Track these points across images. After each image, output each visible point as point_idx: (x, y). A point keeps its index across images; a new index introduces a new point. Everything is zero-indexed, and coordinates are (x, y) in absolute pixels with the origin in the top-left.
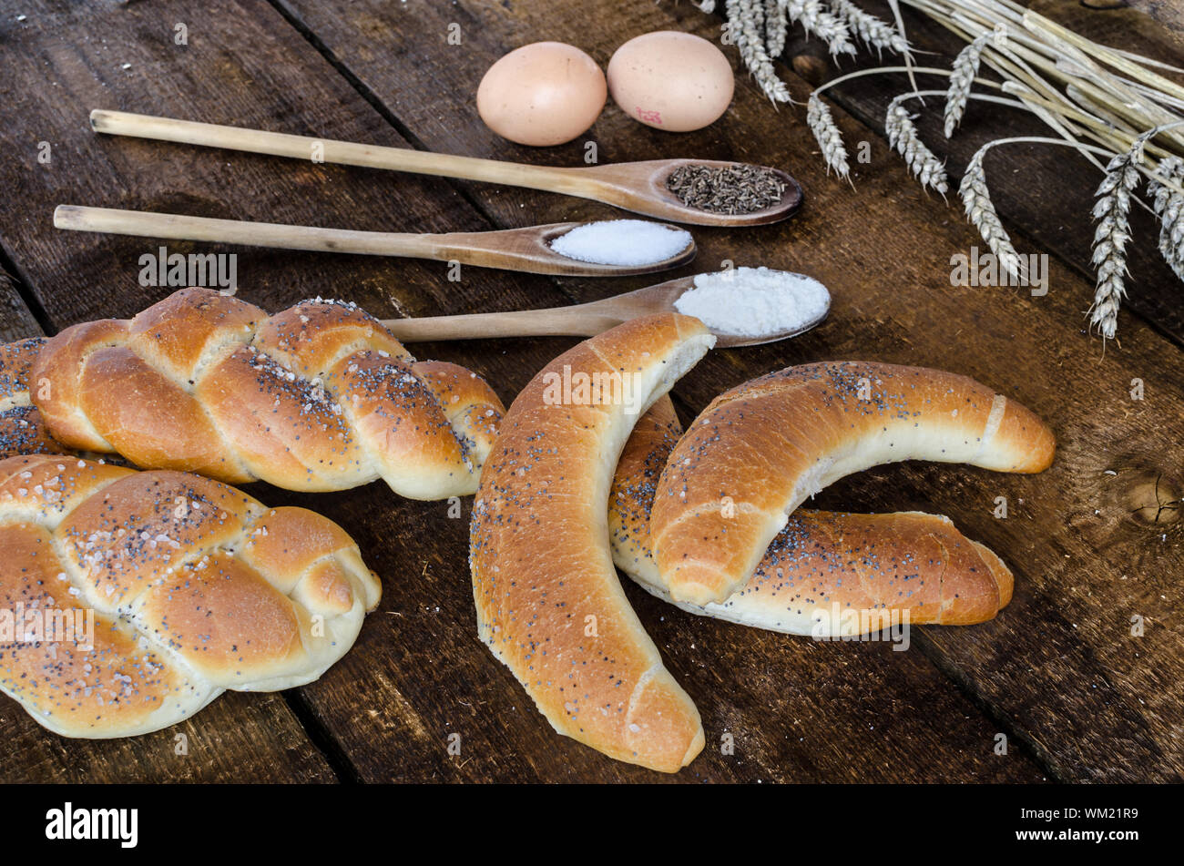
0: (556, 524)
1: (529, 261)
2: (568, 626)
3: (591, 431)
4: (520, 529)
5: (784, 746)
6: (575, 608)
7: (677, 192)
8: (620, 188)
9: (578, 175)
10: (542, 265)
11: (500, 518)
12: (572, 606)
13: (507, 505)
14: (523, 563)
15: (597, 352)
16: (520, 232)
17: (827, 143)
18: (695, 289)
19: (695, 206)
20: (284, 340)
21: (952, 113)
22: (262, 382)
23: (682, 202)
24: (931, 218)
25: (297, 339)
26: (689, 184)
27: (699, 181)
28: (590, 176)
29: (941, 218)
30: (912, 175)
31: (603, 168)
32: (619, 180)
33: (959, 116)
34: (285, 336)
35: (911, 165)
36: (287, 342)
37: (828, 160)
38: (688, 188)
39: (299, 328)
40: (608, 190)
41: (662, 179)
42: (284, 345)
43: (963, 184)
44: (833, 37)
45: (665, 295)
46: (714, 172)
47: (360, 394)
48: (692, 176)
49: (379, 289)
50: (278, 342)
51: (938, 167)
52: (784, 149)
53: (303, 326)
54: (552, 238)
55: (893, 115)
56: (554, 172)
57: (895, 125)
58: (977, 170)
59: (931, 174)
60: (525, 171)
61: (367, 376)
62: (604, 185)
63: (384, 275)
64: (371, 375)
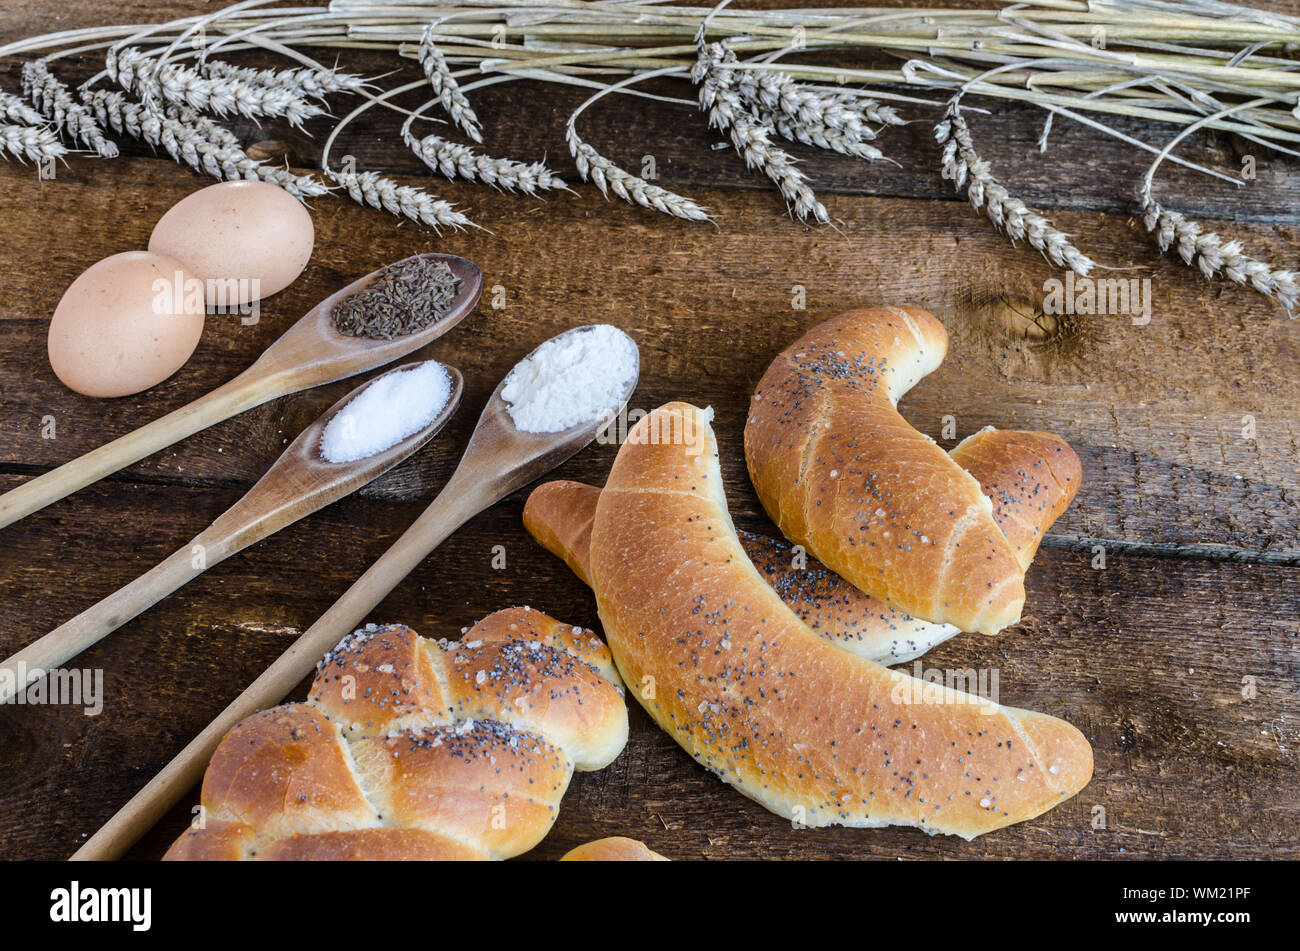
0: (808, 662)
1: (332, 489)
2: (923, 735)
3: (733, 562)
4: (783, 693)
5: (1096, 698)
6: (910, 716)
7: (364, 333)
8: (311, 365)
9: (254, 379)
10: (347, 484)
11: (747, 700)
12: (906, 716)
13: (742, 684)
14: (823, 718)
15: (653, 490)
16: (278, 473)
17: (418, 206)
18: (512, 405)
19: (399, 334)
20: (394, 704)
21: (466, 117)
22: (459, 753)
23: (385, 338)
24: (570, 217)
25: (405, 692)
26: (372, 317)
27: (381, 308)
28: (266, 373)
29: (577, 212)
30: (506, 190)
31: (267, 358)
32: (299, 358)
33: (474, 117)
34: (391, 700)
35: (497, 182)
36: (401, 704)
37: (432, 221)
38: (376, 322)
39: (393, 681)
40: (297, 375)
41: (334, 331)
42: (402, 709)
43: (583, 168)
44: (287, 108)
45: (499, 428)
46: (387, 290)
47: (519, 696)
48: (367, 308)
49: (214, 627)
50: (390, 711)
51: (537, 167)
52: (370, 238)
53: (395, 676)
54: (316, 453)
55: (428, 148)
56: (227, 393)
57: (442, 156)
58: (585, 147)
59: (536, 178)
60: (195, 412)
61: (505, 673)
62: (290, 372)
63: (197, 611)
64: (508, 669)
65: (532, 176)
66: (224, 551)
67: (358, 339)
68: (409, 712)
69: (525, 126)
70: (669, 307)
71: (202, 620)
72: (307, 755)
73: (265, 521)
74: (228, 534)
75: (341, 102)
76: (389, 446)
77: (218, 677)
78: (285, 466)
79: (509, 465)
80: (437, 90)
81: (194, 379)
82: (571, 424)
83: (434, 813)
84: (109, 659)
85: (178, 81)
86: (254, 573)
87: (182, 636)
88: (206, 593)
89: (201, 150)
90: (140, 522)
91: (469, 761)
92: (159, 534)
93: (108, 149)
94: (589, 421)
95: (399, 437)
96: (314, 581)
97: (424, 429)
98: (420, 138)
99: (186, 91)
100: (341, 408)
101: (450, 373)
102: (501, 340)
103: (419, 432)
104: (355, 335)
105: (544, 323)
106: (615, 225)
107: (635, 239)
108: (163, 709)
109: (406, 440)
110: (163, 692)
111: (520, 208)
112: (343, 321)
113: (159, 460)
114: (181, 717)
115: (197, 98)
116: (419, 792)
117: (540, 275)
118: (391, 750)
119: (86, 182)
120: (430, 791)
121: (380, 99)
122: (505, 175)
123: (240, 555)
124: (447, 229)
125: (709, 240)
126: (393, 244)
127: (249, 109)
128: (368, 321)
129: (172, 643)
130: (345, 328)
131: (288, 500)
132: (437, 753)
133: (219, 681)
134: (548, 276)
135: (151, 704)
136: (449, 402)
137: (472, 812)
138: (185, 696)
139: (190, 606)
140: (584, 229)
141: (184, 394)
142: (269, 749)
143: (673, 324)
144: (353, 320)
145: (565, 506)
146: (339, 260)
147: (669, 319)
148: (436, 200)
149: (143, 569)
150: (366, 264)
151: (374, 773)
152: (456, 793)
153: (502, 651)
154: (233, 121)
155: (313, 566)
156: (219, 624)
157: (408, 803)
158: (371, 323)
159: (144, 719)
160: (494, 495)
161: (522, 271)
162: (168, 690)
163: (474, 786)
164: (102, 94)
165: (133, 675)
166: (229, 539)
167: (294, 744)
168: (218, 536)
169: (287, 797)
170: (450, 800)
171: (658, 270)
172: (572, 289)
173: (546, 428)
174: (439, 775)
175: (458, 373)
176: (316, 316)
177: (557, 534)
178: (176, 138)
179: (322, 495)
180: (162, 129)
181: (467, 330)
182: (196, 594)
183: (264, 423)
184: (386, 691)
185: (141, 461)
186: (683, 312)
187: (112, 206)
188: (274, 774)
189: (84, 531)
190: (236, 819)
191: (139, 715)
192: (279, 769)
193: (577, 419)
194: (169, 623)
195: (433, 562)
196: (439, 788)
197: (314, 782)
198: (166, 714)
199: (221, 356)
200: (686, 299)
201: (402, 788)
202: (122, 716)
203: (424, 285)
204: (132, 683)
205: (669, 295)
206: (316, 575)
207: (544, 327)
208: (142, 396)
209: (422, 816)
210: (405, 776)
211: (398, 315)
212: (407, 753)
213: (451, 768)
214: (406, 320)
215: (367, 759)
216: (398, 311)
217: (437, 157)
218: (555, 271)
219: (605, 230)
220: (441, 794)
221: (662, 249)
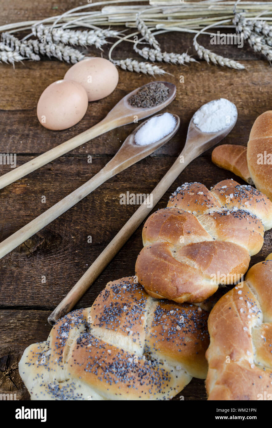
7: (141, 106)
9: (107, 122)
10: (148, 151)
16: (123, 149)
17: (147, 68)
18: (198, 125)
19: (153, 106)
20: (207, 204)
21: (154, 42)
22: (237, 217)
23: (148, 107)
24: (197, 71)
25: (209, 201)
26: (143, 101)
27: (146, 98)
28: (111, 119)
29: (199, 69)
30: (173, 64)
31: (110, 115)
32: (121, 114)
33: (157, 42)
34: (205, 203)
35: (170, 61)
36: (209, 204)
37: (152, 73)
38: (144, 102)
39: (204, 197)
40: (121, 120)
41: (130, 106)
42: (210, 206)
43: (200, 54)
44: (95, 42)
45: (196, 132)
46: (147, 92)
47: (246, 201)
48: (141, 98)
49: (113, 198)
50: (206, 207)
51: (184, 55)
52: (132, 80)
53: (205, 195)
54: (135, 143)
55: (144, 52)
56: (99, 126)
57: (150, 54)
58: (201, 47)
59: (184, 59)
60: (90, 132)
61: (240, 194)
62: (120, 119)
63: (106, 194)
64: (240, 193)
65: (183, 58)
66: (111, 174)
67: (139, 108)
68: (212, 207)
69: (174, 46)
70: (239, 95)
71: (108, 197)
72: (186, 218)
73: (124, 164)
74: (112, 168)
75: (112, 40)
76: (159, 139)
77: (119, 214)
78: (125, 147)
79: (203, 142)
80: (143, 34)
81: (84, 125)
82: (220, 129)
83: (233, 236)
84: (80, 210)
85: (58, 33)
86: (122, 182)
87: (103, 202)
88: (108, 188)
89: (70, 55)
90: (78, 168)
91: (240, 219)
92: (86, 172)
93: (36, 58)
94: (225, 128)
95: (162, 137)
96: (144, 183)
97: (170, 133)
98: (141, 49)
99: (61, 37)
100: (139, 129)
101: (174, 116)
102: (185, 108)
103: (168, 135)
104: (138, 107)
105: (198, 102)
106: (213, 72)
107: (221, 76)
108: (103, 225)
109: (165, 137)
110: (102, 219)
111: (180, 69)
112: (132, 103)
113: (79, 149)
114: (110, 226)
115: (65, 40)
116: (226, 230)
117: (193, 88)
118: (213, 217)
119: (30, 69)
120: (229, 230)
121: (125, 38)
122: (173, 58)
123: (116, 176)
124: (157, 75)
125: (246, 75)
126: (140, 81)
127: (83, 42)
128: (142, 102)
129: (100, 204)
130: (134, 105)
131: (130, 157)
132: (229, 217)
133: (119, 215)
134: (195, 88)
135: (98, 223)
136: (177, 125)
137: (244, 237)
138: (110, 220)
139: (103, 192)
140: (203, 74)
141: (81, 129)
142: (173, 217)
143: (242, 100)
144: (137, 102)
145: (230, 152)
146: (123, 87)
147: (241, 98)
148: (153, 66)
149: (83, 183)
150: (133, 88)
151: (209, 225)
152: (238, 230)
153: (236, 188)
154: (77, 47)
155: (142, 178)
156: (115, 197)
157: (223, 233)
158: (143, 103)
159: (97, 228)
160: (199, 153)
161: (186, 87)
162: (103, 218)
163: (244, 228)
164: (31, 41)
165: (90, 215)
166: (113, 170)
167: (181, 215)
168: (109, 169)
169: (184, 232)
170: (237, 232)
171: (232, 84)
172: (205, 91)
173: (211, 131)
174: (232, 224)
175: (177, 116)
176: (123, 102)
177: (228, 161)
178: (61, 51)
179: (140, 155)
180: (56, 49)
181: (173, 105)
182: (104, 188)
183: (112, 136)
184: (202, 200)
185: (73, 150)
186: (244, 96)
187: (41, 76)
188: (177, 225)
189: (59, 172)
190: (165, 241)
191: (95, 227)
192: (178, 223)
193: (221, 128)
194: (97, 198)
195: (183, 175)
196: (233, 228)
197: (191, 227)
198: (104, 226)
199: (91, 117)
200: (245, 92)
201: (220, 229)
202: (89, 227)
203: (159, 90)
204: (90, 217)
205: (238, 91)
206: (144, 181)
207: (199, 103)
208: (67, 130)
209: (228, 238)
210: (220, 225)
211: (152, 100)
212: (219, 217)
213: (235, 221)
214: (154, 101)
215: (204, 221)
216: (152, 98)
217: (148, 54)
218: (197, 87)
219: (210, 74)
220: (234, 230)
221: (231, 78)
